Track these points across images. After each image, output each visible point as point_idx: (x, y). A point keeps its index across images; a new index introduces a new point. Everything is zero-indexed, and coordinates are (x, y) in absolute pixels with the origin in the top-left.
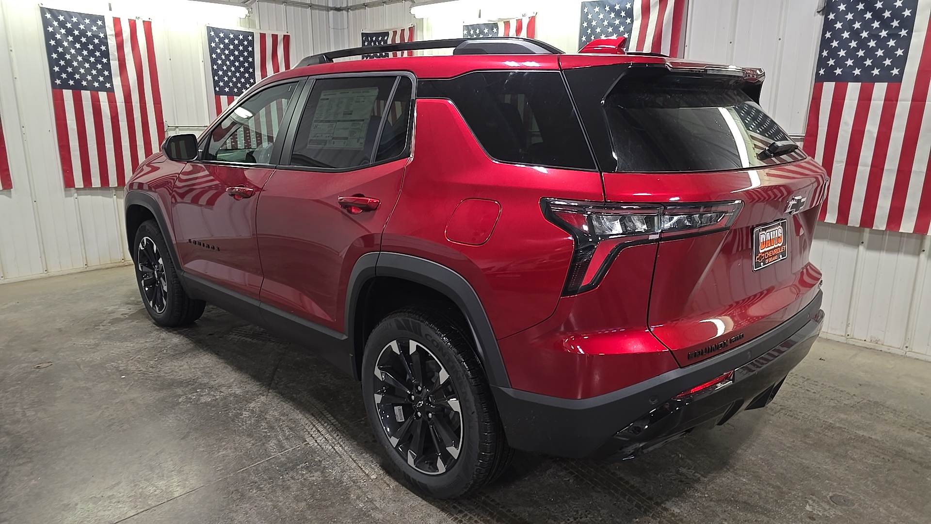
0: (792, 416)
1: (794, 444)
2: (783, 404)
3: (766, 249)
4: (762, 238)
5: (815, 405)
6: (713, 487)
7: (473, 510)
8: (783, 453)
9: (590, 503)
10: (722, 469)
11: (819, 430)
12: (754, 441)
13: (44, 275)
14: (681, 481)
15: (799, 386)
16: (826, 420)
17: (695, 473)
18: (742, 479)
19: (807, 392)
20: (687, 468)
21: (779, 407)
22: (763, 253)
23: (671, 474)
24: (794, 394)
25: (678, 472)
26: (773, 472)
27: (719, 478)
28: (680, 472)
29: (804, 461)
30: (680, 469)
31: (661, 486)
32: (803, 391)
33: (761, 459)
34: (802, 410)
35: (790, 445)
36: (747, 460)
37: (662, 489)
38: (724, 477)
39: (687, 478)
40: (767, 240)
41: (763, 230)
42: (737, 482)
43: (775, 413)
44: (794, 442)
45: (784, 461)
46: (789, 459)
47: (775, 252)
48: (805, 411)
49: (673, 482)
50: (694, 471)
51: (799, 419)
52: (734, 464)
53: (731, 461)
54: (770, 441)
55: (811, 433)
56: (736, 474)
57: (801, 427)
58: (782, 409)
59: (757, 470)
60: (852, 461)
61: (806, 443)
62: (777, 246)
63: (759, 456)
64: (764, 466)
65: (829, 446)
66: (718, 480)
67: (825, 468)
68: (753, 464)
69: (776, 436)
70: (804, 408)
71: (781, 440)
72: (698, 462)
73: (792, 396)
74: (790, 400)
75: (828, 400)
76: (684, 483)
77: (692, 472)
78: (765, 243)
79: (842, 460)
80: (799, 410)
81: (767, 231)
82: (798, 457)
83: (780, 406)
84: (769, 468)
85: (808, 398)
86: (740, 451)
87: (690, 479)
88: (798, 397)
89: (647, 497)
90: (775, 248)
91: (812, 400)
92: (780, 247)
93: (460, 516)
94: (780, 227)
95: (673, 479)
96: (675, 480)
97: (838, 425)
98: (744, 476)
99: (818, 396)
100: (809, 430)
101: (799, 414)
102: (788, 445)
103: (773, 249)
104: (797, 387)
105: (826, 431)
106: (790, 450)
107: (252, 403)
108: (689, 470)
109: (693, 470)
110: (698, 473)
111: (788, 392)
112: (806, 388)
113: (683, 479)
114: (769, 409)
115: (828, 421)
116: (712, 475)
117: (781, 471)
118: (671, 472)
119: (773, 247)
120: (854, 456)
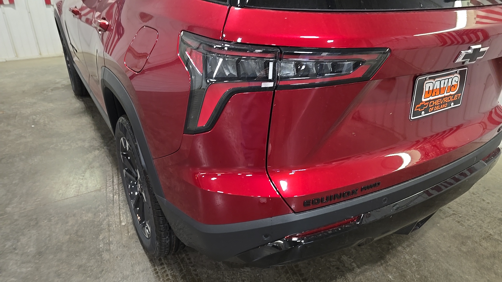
0: (459, 222)
1: (450, 249)
2: (456, 210)
3: (431, 98)
4: (428, 86)
5: (485, 215)
6: (361, 279)
7: (171, 264)
8: (436, 256)
9: (258, 275)
10: (377, 262)
11: (477, 239)
12: (416, 241)
13: (39, 57)
14: (338, 268)
15: (478, 195)
16: (487, 230)
17: (353, 262)
18: (389, 276)
19: (482, 202)
20: (349, 256)
21: (452, 212)
22: (426, 102)
23: (333, 259)
24: (470, 202)
25: (339, 259)
26: (418, 274)
27: (370, 271)
28: (342, 259)
29: (451, 268)
30: (343, 257)
31: (319, 270)
32: (479, 200)
33: (415, 259)
34: (470, 218)
35: (445, 250)
36: (402, 258)
37: (319, 272)
38: (375, 271)
39: (344, 266)
40: (435, 88)
41: (430, 78)
42: (383, 278)
43: (446, 217)
44: (450, 247)
45: (433, 264)
46: (438, 264)
47: (445, 100)
48: (473, 219)
49: (331, 268)
50: (353, 261)
51: (464, 226)
52: (389, 259)
53: (388, 256)
54: (429, 243)
55: (469, 241)
56: (386, 270)
57: (462, 234)
58: (454, 214)
59: (406, 270)
60: (494, 276)
61: (460, 250)
62: (449, 94)
63: (414, 256)
64: (413, 267)
65: (479, 256)
66: (368, 273)
67: (467, 278)
68: (405, 262)
69: (437, 239)
70: (473, 216)
71: (440, 243)
72: (360, 252)
73: (468, 204)
74: (464, 207)
75: (497, 212)
76: (340, 270)
77: (350, 261)
78: (432, 92)
79: (485, 273)
80: (467, 218)
81: (436, 80)
82: (448, 262)
83: (454, 211)
84: (417, 269)
85: (481, 208)
86: (400, 248)
87: (346, 267)
88: (472, 205)
89: (304, 278)
90: (445, 97)
91: (483, 209)
92: (454, 95)
93: (158, 268)
94: (456, 75)
95: (332, 264)
96: (333, 266)
97: (496, 237)
98: (392, 274)
99: (490, 207)
100: (468, 238)
101: (467, 221)
102: (444, 249)
103: (442, 98)
104: (475, 196)
105: (483, 241)
106: (443, 255)
107: (88, 155)
108: (349, 259)
109: (353, 259)
110: (355, 263)
111: (466, 199)
112: (483, 198)
113: (341, 267)
114: (442, 213)
115: (489, 231)
116: (366, 267)
117: (426, 274)
118: (334, 258)
119: (443, 95)
120: (499, 271)
